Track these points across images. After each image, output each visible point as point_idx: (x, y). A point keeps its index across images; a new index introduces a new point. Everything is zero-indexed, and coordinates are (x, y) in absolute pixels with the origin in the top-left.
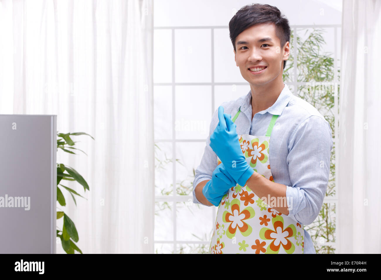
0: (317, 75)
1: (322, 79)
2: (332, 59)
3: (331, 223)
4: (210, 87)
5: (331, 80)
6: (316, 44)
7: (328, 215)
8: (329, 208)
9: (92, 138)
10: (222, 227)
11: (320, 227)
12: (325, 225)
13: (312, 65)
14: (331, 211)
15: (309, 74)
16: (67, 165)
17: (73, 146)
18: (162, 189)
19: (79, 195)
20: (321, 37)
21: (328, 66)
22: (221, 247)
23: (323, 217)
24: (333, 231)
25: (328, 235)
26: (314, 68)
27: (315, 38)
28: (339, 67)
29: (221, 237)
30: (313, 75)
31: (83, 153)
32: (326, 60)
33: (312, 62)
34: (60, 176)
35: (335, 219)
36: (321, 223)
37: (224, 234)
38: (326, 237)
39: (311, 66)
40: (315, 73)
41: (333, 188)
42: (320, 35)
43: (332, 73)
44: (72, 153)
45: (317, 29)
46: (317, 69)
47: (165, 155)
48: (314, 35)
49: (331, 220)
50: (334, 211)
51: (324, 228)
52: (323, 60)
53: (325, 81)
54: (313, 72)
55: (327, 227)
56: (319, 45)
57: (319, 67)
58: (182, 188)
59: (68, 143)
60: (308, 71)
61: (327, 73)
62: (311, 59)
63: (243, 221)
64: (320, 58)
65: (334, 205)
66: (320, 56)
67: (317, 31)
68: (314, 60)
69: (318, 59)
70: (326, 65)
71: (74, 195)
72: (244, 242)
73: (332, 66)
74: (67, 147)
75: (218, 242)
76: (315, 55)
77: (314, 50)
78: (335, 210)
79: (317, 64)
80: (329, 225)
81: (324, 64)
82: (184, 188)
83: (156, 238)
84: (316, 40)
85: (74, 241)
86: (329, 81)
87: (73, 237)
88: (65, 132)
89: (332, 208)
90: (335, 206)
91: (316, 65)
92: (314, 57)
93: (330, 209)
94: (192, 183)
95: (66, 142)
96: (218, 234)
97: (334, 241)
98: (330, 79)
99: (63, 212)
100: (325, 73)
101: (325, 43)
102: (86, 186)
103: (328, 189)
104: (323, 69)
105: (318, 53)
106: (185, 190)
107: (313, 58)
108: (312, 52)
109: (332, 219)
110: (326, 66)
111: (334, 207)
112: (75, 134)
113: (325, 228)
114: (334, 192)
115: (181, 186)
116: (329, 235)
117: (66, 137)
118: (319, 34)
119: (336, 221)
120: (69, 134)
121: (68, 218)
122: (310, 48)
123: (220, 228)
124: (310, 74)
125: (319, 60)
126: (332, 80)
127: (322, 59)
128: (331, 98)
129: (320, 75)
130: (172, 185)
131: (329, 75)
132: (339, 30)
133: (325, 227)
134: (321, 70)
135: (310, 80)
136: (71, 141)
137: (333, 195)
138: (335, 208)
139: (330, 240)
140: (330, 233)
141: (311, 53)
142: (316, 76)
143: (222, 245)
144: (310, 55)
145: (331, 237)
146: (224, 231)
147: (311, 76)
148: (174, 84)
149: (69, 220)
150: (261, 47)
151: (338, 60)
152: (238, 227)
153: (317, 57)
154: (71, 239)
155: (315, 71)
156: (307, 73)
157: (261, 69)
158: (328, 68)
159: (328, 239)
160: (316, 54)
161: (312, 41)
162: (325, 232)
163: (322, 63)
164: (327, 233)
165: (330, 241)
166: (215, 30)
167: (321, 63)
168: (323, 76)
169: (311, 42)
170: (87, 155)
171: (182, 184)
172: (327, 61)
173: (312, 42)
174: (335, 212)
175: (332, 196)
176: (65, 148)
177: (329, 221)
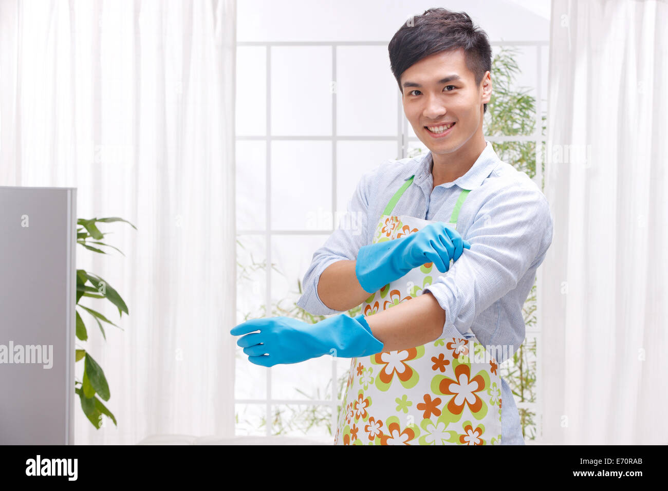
0: (508, 126)
1: (515, 132)
2: (531, 98)
3: (528, 371)
4: (329, 143)
5: (529, 134)
6: (506, 74)
7: (524, 358)
8: (524, 346)
9: (134, 227)
10: (369, 372)
11: (510, 378)
12: (518, 373)
13: (498, 108)
14: (528, 350)
15: (494, 123)
16: (90, 271)
17: (101, 241)
18: (246, 314)
19: (109, 322)
20: (514, 61)
21: (524, 110)
22: (365, 404)
23: (516, 361)
24: (530, 384)
25: (522, 390)
26: (501, 112)
27: (504, 63)
28: (543, 112)
29: (366, 388)
30: (500, 124)
31: (117, 251)
32: (522, 101)
33: (499, 102)
34: (80, 290)
35: (535, 365)
36: (512, 370)
37: (371, 383)
38: (520, 393)
39: (497, 110)
40: (503, 121)
41: (531, 312)
42: (511, 59)
43: (531, 121)
44: (99, 251)
45: (506, 48)
46: (507, 115)
47: (252, 256)
48: (501, 59)
49: (528, 367)
50: (534, 351)
51: (515, 380)
52: (516, 101)
53: (521, 135)
54: (499, 119)
55: (521, 378)
56: (510, 74)
57: (510, 111)
58: (278, 312)
59: (92, 235)
60: (492, 118)
61: (523, 121)
62: (497, 98)
63: (405, 362)
64: (511, 96)
65: (533, 341)
66: (512, 92)
67: (506, 51)
68: (501, 99)
69: (509, 98)
70: (521, 107)
71: (102, 322)
72: (405, 397)
73: (530, 109)
74: (90, 242)
75: (361, 396)
76: (503, 91)
77: (501, 84)
78: (535, 349)
79: (507, 106)
80: (525, 373)
81: (518, 106)
82: (284, 311)
83: (238, 396)
84: (505, 66)
85: (103, 398)
86: (526, 134)
87: (100, 392)
88: (88, 217)
89: (529, 346)
90: (535, 342)
91: (505, 107)
92: (502, 95)
93: (526, 348)
94: (295, 304)
95: (88, 234)
96: (361, 383)
97: (532, 400)
98: (527, 131)
99: (84, 351)
100: (520, 122)
101: (520, 71)
102: (122, 306)
103: (524, 314)
104: (517, 114)
105: (508, 88)
106: (285, 315)
107: (500, 97)
108: (497, 86)
109: (530, 365)
110: (521, 110)
111: (533, 344)
112: (104, 220)
113: (518, 379)
114: (534, 320)
115: (278, 307)
116: (525, 391)
117: (90, 225)
118: (510, 57)
119: (537, 367)
120: (95, 220)
121: (93, 360)
122: (495, 79)
123: (364, 373)
124: (496, 123)
125: (510, 100)
126: (531, 134)
127: (515, 98)
128: (530, 163)
129: (512, 125)
130: (263, 307)
131: (526, 124)
132: (545, 50)
133: (517, 377)
134: (512, 116)
135: (495, 133)
136: (98, 231)
137: (532, 324)
138: (535, 346)
139: (527, 399)
140: (526, 388)
141: (496, 88)
142: (505, 126)
143: (367, 401)
144: (496, 91)
145: (527, 394)
146: (372, 378)
147: (496, 126)
148: (269, 138)
149: (94, 364)
150: (443, 91)
151: (543, 100)
152: (397, 372)
153: (505, 94)
154: (97, 395)
155: (504, 118)
156: (490, 122)
157: (445, 128)
158: (524, 113)
159: (522, 397)
160: (506, 90)
161: (499, 68)
162: (517, 386)
163: (515, 104)
164: (520, 387)
165: (526, 401)
166: (339, 48)
167: (512, 105)
168: (516, 126)
169: (496, 70)
170: (123, 254)
171: (280, 306)
172: (524, 102)
173: (499, 70)
174: (535, 353)
175: (530, 325)
176: (87, 244)
177: (524, 368)
